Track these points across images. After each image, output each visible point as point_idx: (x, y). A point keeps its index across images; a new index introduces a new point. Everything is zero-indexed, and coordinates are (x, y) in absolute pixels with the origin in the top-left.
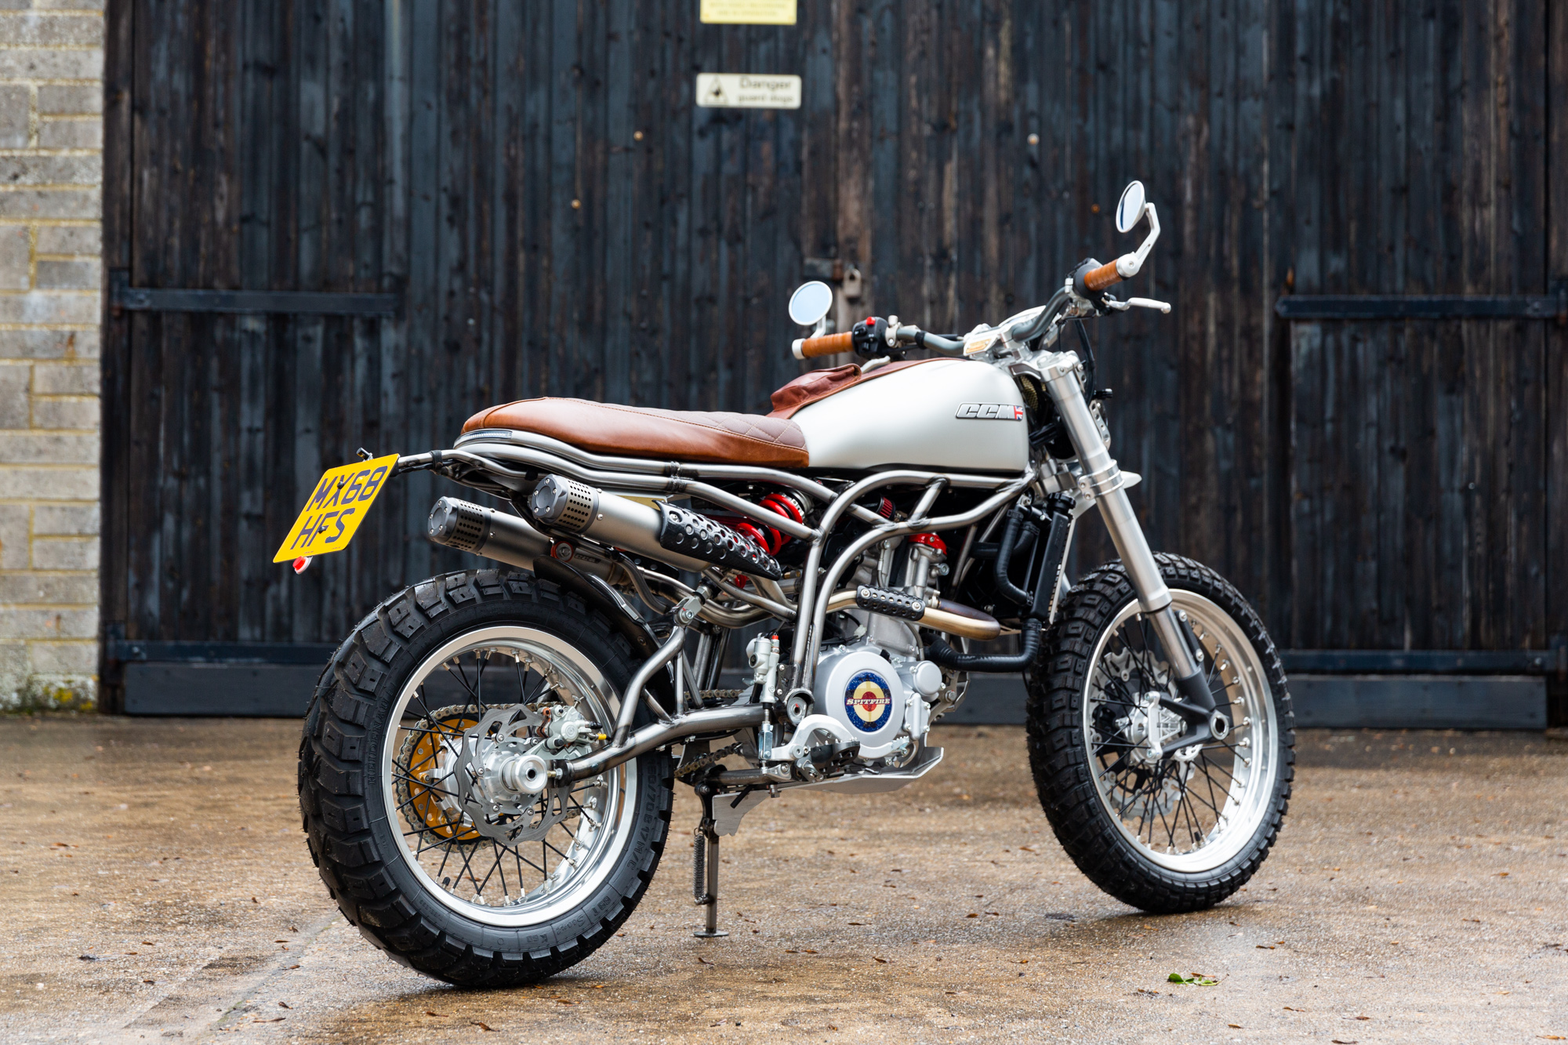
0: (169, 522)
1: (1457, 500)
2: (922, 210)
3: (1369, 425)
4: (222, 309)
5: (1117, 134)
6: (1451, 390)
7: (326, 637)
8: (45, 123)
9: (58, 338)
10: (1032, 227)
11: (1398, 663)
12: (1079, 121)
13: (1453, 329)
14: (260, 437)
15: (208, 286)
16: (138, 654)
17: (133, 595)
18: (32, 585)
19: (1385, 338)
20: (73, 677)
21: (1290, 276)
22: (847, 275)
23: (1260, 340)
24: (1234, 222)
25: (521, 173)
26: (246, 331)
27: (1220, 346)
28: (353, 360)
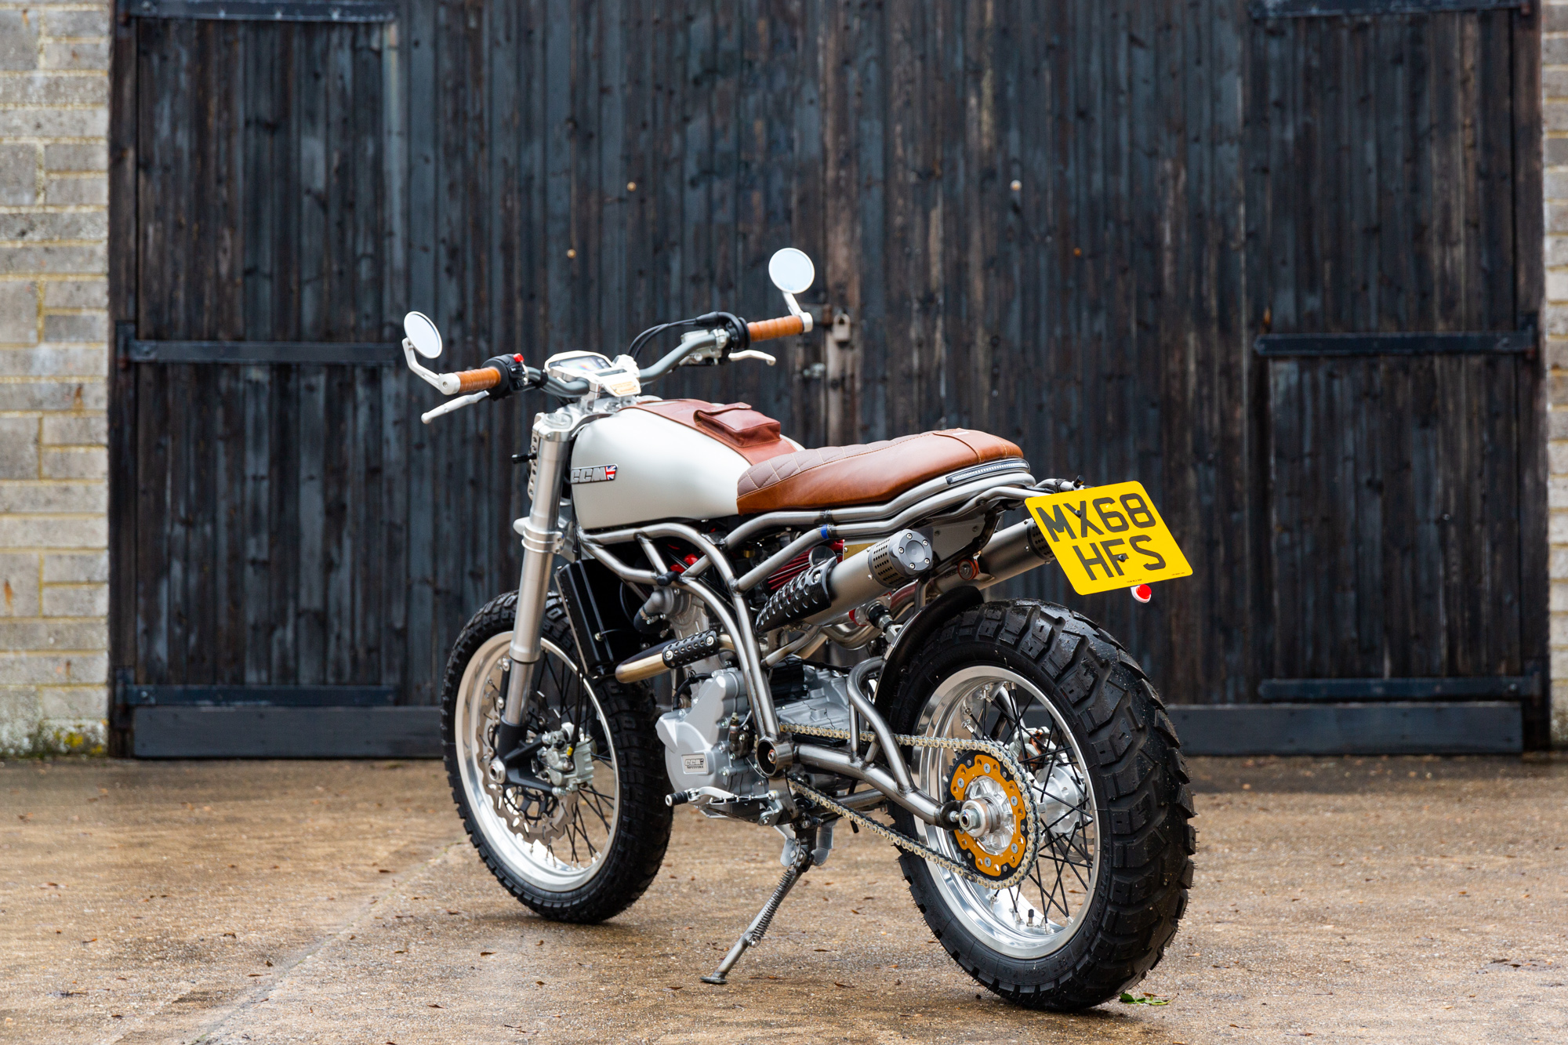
0: (177, 569)
1: (1433, 531)
2: (909, 255)
3: (1346, 459)
4: (225, 360)
5: (1098, 179)
6: (1425, 424)
7: (331, 680)
8: (52, 181)
9: (66, 390)
10: (1016, 271)
11: (1379, 691)
12: (1061, 167)
13: (1426, 365)
14: (265, 484)
15: (213, 337)
16: (147, 699)
17: (142, 642)
18: (42, 633)
19: (1361, 375)
20: (84, 722)
21: (1267, 315)
22: (836, 319)
23: (1239, 378)
24: (1211, 263)
25: (516, 225)
26: (250, 382)
27: (1200, 383)
28: (355, 408)
